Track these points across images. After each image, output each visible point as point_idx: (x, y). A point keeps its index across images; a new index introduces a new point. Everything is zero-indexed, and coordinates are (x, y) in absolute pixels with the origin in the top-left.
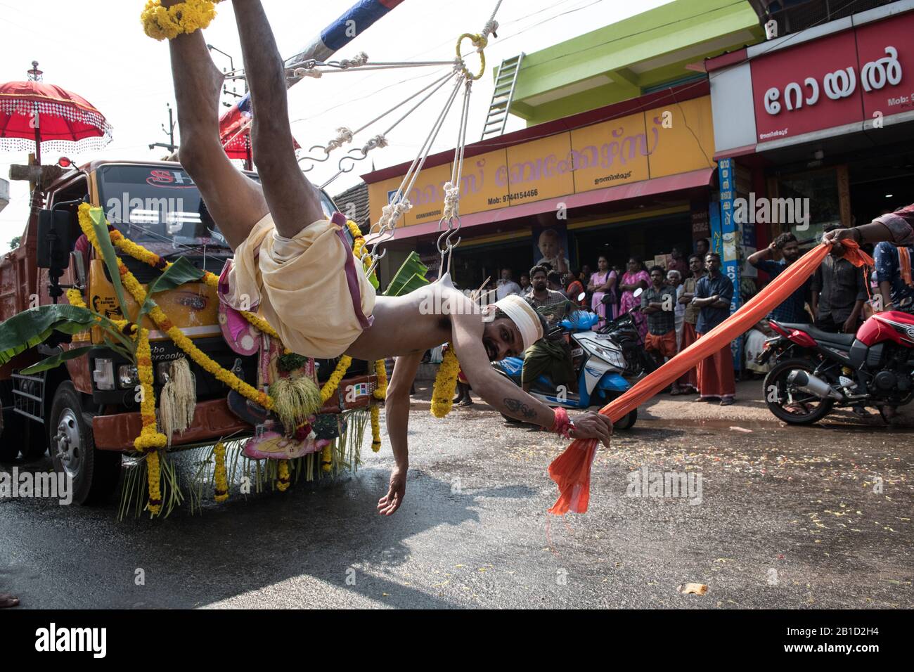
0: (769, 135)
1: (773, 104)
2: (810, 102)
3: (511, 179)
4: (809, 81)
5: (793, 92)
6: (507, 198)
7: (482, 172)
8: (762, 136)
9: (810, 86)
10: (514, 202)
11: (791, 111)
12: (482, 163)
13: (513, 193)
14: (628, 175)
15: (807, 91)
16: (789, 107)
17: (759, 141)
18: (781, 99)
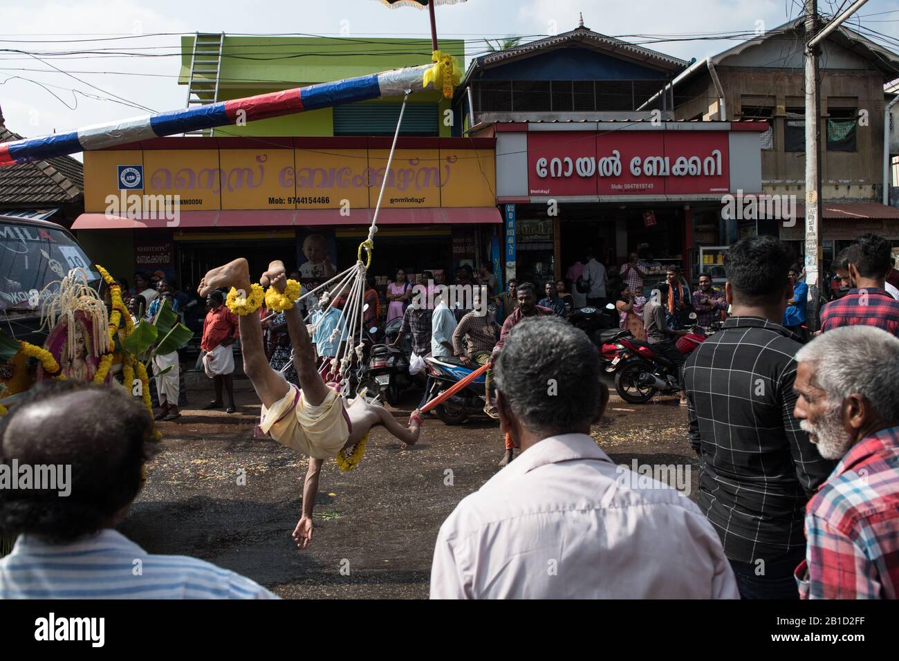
0: (536, 192)
1: (543, 170)
2: (567, 174)
3: (299, 182)
4: (567, 159)
5: (556, 164)
6: (292, 200)
7: (262, 168)
8: (532, 191)
9: (567, 163)
10: (301, 206)
11: (553, 178)
12: (264, 158)
13: (300, 195)
14: (422, 200)
15: (566, 165)
16: (553, 175)
17: (530, 194)
18: (548, 167)
